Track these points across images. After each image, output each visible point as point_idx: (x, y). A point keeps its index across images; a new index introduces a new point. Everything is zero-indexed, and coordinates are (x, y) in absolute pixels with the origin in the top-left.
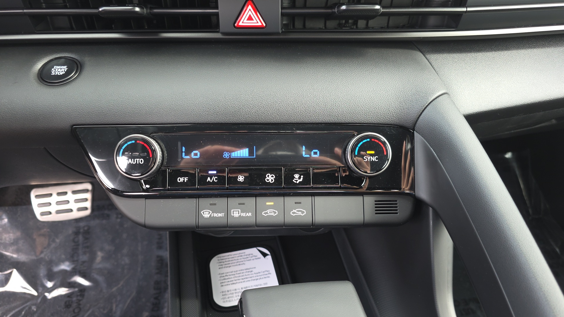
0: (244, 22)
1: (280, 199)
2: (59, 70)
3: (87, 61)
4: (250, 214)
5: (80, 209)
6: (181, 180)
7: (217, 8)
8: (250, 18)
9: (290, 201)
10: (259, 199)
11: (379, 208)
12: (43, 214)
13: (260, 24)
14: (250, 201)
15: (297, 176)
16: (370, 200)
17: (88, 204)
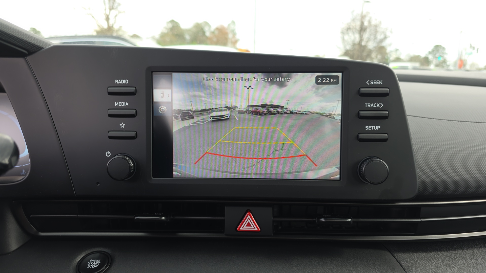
0: (244, 227)
2: (94, 263)
7: (224, 216)
8: (249, 225)
13: (256, 229)
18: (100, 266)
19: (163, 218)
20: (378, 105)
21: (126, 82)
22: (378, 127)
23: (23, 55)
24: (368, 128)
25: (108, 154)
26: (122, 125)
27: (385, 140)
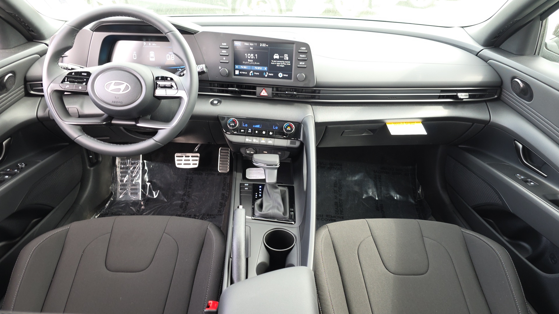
0: (262, 94)
1: (266, 139)
2: (216, 102)
3: (223, 101)
4: (258, 141)
5: (193, 164)
6: (242, 131)
7: (256, 90)
8: (264, 93)
9: (269, 139)
10: (261, 138)
11: (291, 143)
12: (178, 164)
13: (266, 95)
14: (258, 138)
15: (271, 132)
16: (289, 141)
17: (197, 162)
18: (218, 103)
19: (237, 89)
20: (304, 56)
21: (225, 44)
22: (304, 63)
23: (193, 34)
24: (301, 63)
25: (220, 68)
26: (224, 58)
27: (305, 68)
